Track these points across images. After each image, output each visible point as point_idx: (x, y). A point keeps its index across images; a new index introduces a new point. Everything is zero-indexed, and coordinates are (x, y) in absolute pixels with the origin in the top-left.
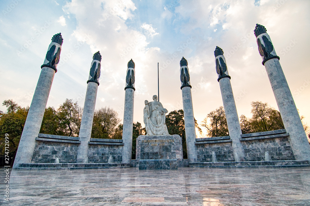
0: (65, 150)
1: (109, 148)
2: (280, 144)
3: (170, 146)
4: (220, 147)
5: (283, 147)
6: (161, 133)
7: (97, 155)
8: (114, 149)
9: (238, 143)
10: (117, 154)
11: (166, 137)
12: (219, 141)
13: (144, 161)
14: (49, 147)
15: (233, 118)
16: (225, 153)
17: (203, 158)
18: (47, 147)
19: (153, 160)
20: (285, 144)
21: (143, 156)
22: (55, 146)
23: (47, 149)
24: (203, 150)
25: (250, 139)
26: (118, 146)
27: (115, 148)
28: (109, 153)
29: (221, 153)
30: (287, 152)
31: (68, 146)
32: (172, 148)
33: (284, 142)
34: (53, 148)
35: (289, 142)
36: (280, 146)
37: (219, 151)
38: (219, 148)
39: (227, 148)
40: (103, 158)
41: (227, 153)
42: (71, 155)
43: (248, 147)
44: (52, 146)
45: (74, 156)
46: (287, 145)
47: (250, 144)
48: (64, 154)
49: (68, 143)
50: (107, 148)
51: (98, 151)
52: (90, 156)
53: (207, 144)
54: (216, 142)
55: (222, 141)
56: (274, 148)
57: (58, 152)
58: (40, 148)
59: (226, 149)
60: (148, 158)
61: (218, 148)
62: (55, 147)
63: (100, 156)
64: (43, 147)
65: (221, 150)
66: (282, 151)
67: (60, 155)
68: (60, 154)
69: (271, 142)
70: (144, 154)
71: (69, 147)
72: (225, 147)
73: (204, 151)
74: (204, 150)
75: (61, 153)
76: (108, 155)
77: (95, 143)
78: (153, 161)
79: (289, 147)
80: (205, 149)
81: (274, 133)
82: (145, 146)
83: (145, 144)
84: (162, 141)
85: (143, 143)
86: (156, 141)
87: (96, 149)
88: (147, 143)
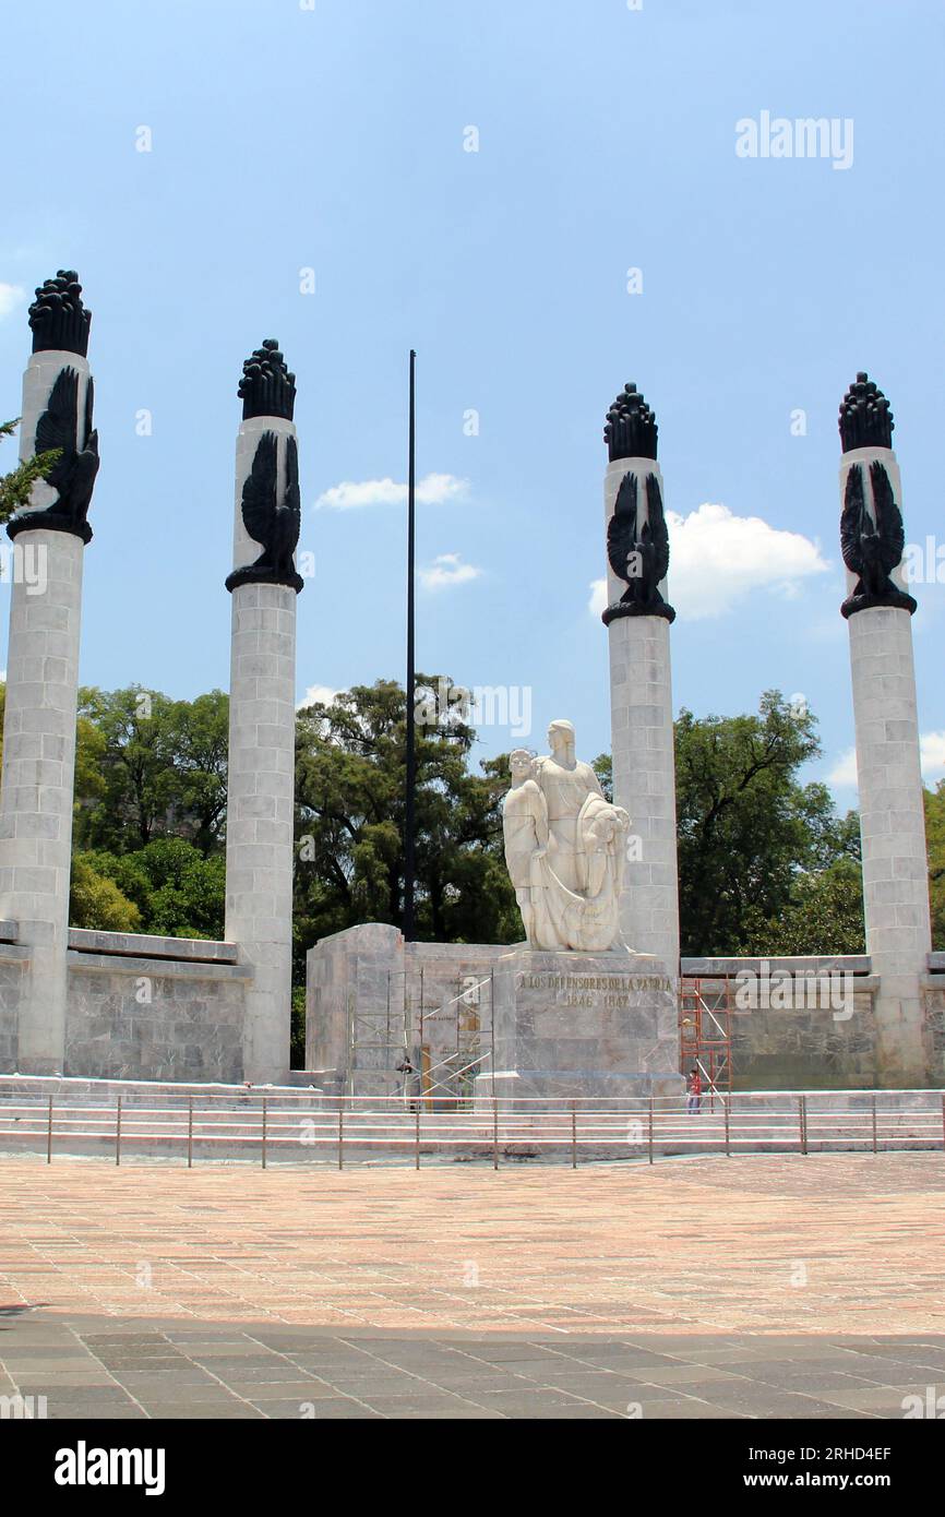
3: (654, 1014)
6: (605, 947)
7: (107, 1037)
8: (199, 1005)
9: (905, 999)
10: (209, 1033)
11: (631, 968)
16: (832, 1046)
19: (578, 1074)
21: (528, 1057)
26: (214, 987)
27: (199, 999)
29: (814, 1049)
32: (661, 1019)
37: (805, 1039)
38: (807, 1017)
40: (139, 1053)
41: (846, 1050)
51: (113, 1011)
52: (74, 1044)
60: (554, 1068)
61: (802, 1021)
63: (127, 1041)
65: (816, 1029)
76: (167, 1038)
77: (99, 962)
78: (578, 1080)
82: (538, 1007)
83: (537, 997)
84: (614, 983)
85: (529, 993)
86: (588, 983)
87: (103, 998)
88: (546, 994)
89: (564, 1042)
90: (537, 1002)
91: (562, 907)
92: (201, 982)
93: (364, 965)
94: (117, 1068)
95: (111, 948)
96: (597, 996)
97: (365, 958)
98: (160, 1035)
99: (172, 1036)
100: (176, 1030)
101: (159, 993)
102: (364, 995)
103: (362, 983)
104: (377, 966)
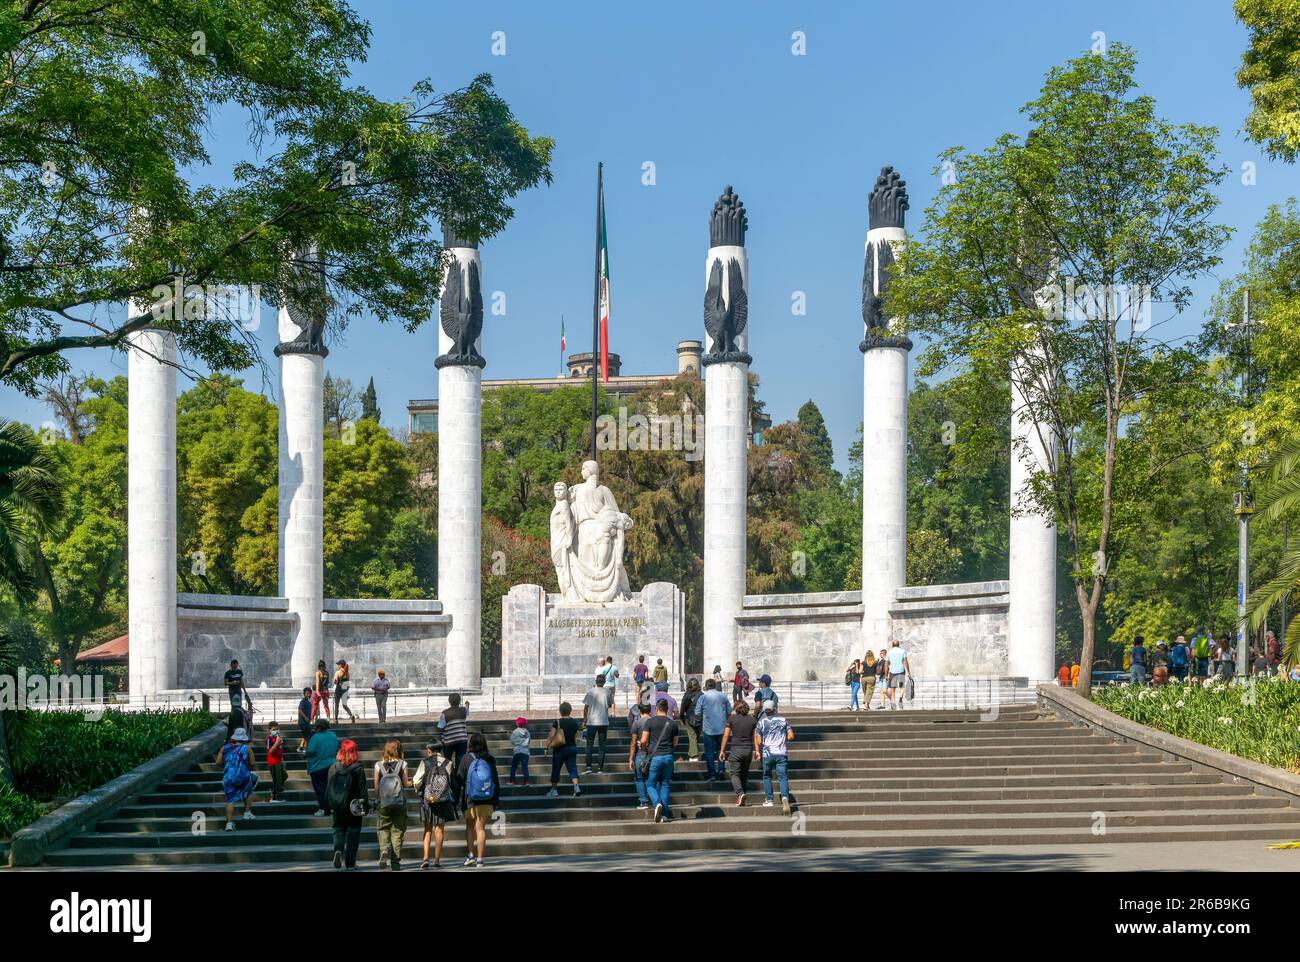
0: (253, 647)
3: (633, 639)
4: (825, 631)
5: (991, 636)
6: (609, 599)
8: (415, 640)
9: (878, 620)
10: (424, 656)
11: (622, 611)
12: (821, 611)
13: (556, 681)
14: (210, 637)
15: (882, 526)
16: (836, 652)
17: (760, 670)
18: (204, 639)
19: (584, 676)
20: (997, 629)
21: (554, 667)
22: (224, 633)
23: (206, 645)
24: (761, 641)
25: (915, 606)
26: (426, 626)
28: (397, 655)
29: (823, 654)
30: (998, 651)
31: (258, 633)
32: (639, 643)
33: (997, 624)
34: (222, 642)
35: (1006, 624)
36: (986, 634)
37: (818, 647)
38: (821, 633)
39: (845, 634)
42: (273, 663)
43: (907, 634)
44: (216, 633)
46: (1002, 633)
47: (915, 624)
48: (254, 662)
49: (259, 622)
50: (388, 637)
51: (355, 646)
53: (779, 621)
54: (812, 612)
55: (830, 611)
56: (972, 638)
58: (190, 643)
59: (843, 639)
60: (569, 672)
61: (818, 636)
62: (223, 636)
63: (366, 665)
64: (196, 638)
65: (826, 641)
66: (987, 649)
69: (968, 621)
70: (556, 659)
71: (263, 633)
72: (841, 631)
73: (765, 644)
74: (768, 639)
76: (394, 661)
77: (346, 618)
78: (583, 679)
79: (1004, 637)
80: (772, 639)
81: (982, 592)
82: (560, 638)
83: (559, 631)
84: (609, 623)
85: (553, 630)
86: (591, 623)
88: (565, 630)
89: (577, 657)
90: (561, 635)
91: (581, 576)
92: (416, 626)
93: (518, 610)
95: (354, 609)
96: (597, 631)
97: (518, 606)
98: (390, 659)
99: (397, 660)
100: (400, 656)
101: (388, 634)
102: (518, 630)
103: (517, 622)
104: (526, 611)
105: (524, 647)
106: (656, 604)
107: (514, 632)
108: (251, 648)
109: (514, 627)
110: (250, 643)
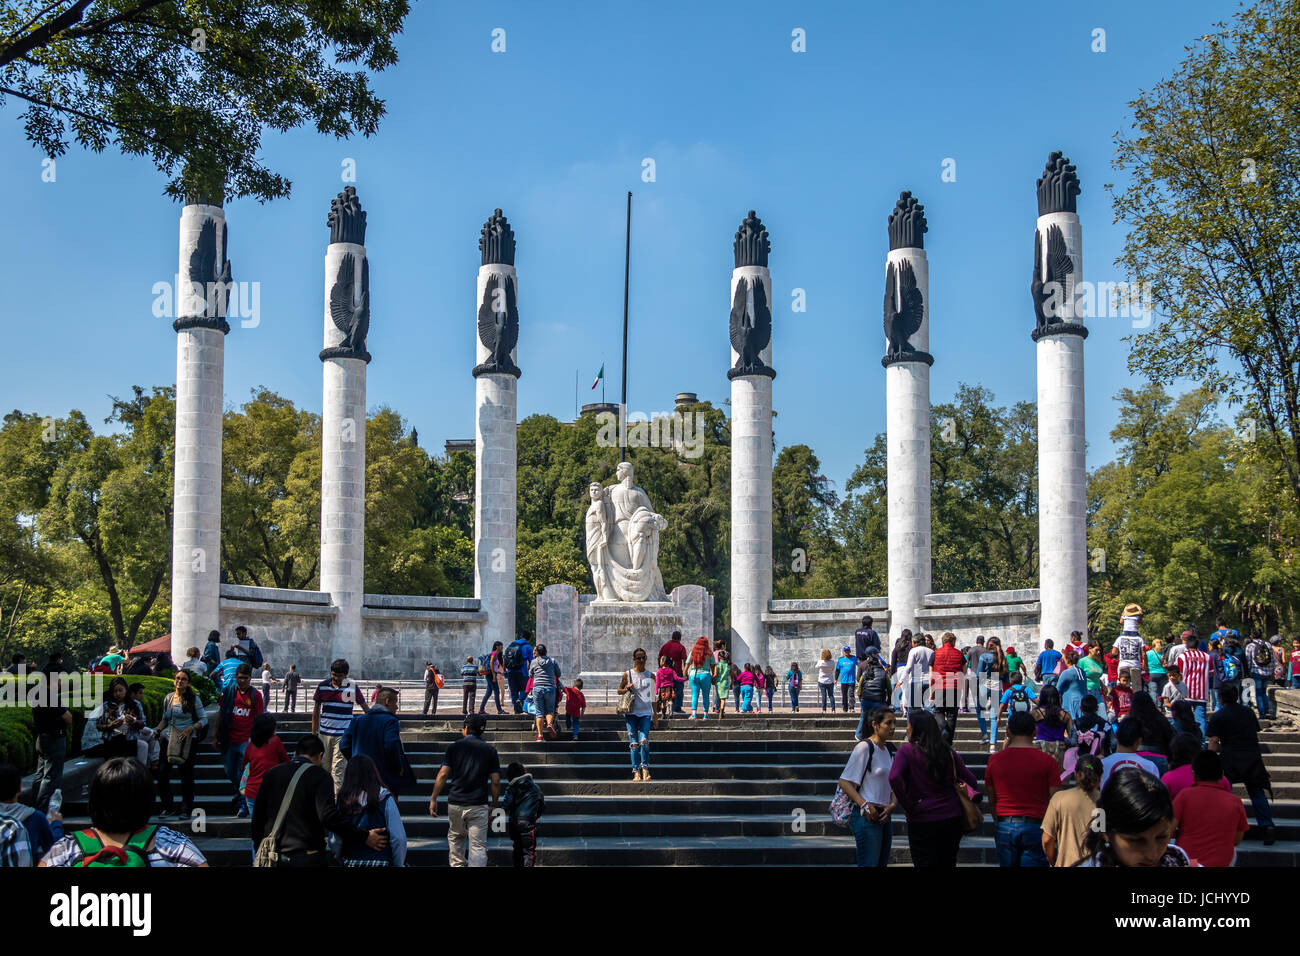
0: (294, 639)
1: (432, 630)
2: (1018, 635)
5: (1022, 644)
6: (644, 598)
7: (391, 656)
8: (452, 637)
11: (657, 611)
12: (848, 616)
13: (592, 678)
15: (907, 534)
20: (1028, 636)
21: (590, 664)
22: (266, 625)
24: (788, 645)
25: (943, 613)
27: (452, 633)
28: (434, 651)
31: (300, 626)
33: (1028, 631)
34: (263, 633)
36: (1016, 641)
40: (413, 666)
42: (314, 655)
44: (258, 624)
45: (322, 659)
46: (1033, 640)
48: (293, 653)
49: (300, 615)
50: (426, 632)
51: (394, 641)
52: (370, 660)
53: (805, 626)
54: (839, 617)
57: (277, 645)
60: (605, 670)
62: (265, 628)
63: (404, 659)
67: (282, 655)
68: (282, 652)
70: (592, 657)
71: (304, 627)
73: (792, 647)
75: (285, 649)
76: (431, 657)
77: (385, 613)
80: (798, 643)
81: (1011, 600)
82: (596, 635)
83: (595, 629)
84: (644, 621)
85: (589, 627)
86: (627, 621)
87: (387, 635)
88: (601, 627)
89: (612, 655)
90: (597, 632)
91: (616, 575)
92: (453, 622)
93: (552, 610)
94: (399, 674)
95: (392, 604)
96: (632, 629)
97: (551, 605)
98: (426, 654)
99: (435, 656)
100: (438, 652)
102: (552, 628)
103: (549, 621)
104: (560, 610)
105: (558, 645)
106: (686, 606)
107: (549, 631)
108: (292, 641)
109: (548, 625)
110: (291, 635)
